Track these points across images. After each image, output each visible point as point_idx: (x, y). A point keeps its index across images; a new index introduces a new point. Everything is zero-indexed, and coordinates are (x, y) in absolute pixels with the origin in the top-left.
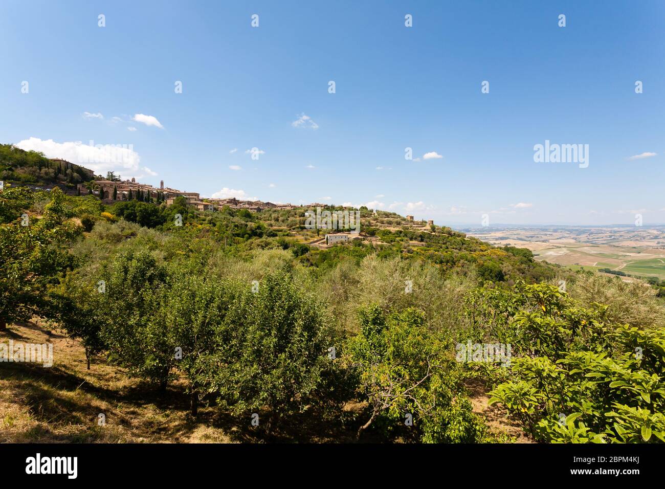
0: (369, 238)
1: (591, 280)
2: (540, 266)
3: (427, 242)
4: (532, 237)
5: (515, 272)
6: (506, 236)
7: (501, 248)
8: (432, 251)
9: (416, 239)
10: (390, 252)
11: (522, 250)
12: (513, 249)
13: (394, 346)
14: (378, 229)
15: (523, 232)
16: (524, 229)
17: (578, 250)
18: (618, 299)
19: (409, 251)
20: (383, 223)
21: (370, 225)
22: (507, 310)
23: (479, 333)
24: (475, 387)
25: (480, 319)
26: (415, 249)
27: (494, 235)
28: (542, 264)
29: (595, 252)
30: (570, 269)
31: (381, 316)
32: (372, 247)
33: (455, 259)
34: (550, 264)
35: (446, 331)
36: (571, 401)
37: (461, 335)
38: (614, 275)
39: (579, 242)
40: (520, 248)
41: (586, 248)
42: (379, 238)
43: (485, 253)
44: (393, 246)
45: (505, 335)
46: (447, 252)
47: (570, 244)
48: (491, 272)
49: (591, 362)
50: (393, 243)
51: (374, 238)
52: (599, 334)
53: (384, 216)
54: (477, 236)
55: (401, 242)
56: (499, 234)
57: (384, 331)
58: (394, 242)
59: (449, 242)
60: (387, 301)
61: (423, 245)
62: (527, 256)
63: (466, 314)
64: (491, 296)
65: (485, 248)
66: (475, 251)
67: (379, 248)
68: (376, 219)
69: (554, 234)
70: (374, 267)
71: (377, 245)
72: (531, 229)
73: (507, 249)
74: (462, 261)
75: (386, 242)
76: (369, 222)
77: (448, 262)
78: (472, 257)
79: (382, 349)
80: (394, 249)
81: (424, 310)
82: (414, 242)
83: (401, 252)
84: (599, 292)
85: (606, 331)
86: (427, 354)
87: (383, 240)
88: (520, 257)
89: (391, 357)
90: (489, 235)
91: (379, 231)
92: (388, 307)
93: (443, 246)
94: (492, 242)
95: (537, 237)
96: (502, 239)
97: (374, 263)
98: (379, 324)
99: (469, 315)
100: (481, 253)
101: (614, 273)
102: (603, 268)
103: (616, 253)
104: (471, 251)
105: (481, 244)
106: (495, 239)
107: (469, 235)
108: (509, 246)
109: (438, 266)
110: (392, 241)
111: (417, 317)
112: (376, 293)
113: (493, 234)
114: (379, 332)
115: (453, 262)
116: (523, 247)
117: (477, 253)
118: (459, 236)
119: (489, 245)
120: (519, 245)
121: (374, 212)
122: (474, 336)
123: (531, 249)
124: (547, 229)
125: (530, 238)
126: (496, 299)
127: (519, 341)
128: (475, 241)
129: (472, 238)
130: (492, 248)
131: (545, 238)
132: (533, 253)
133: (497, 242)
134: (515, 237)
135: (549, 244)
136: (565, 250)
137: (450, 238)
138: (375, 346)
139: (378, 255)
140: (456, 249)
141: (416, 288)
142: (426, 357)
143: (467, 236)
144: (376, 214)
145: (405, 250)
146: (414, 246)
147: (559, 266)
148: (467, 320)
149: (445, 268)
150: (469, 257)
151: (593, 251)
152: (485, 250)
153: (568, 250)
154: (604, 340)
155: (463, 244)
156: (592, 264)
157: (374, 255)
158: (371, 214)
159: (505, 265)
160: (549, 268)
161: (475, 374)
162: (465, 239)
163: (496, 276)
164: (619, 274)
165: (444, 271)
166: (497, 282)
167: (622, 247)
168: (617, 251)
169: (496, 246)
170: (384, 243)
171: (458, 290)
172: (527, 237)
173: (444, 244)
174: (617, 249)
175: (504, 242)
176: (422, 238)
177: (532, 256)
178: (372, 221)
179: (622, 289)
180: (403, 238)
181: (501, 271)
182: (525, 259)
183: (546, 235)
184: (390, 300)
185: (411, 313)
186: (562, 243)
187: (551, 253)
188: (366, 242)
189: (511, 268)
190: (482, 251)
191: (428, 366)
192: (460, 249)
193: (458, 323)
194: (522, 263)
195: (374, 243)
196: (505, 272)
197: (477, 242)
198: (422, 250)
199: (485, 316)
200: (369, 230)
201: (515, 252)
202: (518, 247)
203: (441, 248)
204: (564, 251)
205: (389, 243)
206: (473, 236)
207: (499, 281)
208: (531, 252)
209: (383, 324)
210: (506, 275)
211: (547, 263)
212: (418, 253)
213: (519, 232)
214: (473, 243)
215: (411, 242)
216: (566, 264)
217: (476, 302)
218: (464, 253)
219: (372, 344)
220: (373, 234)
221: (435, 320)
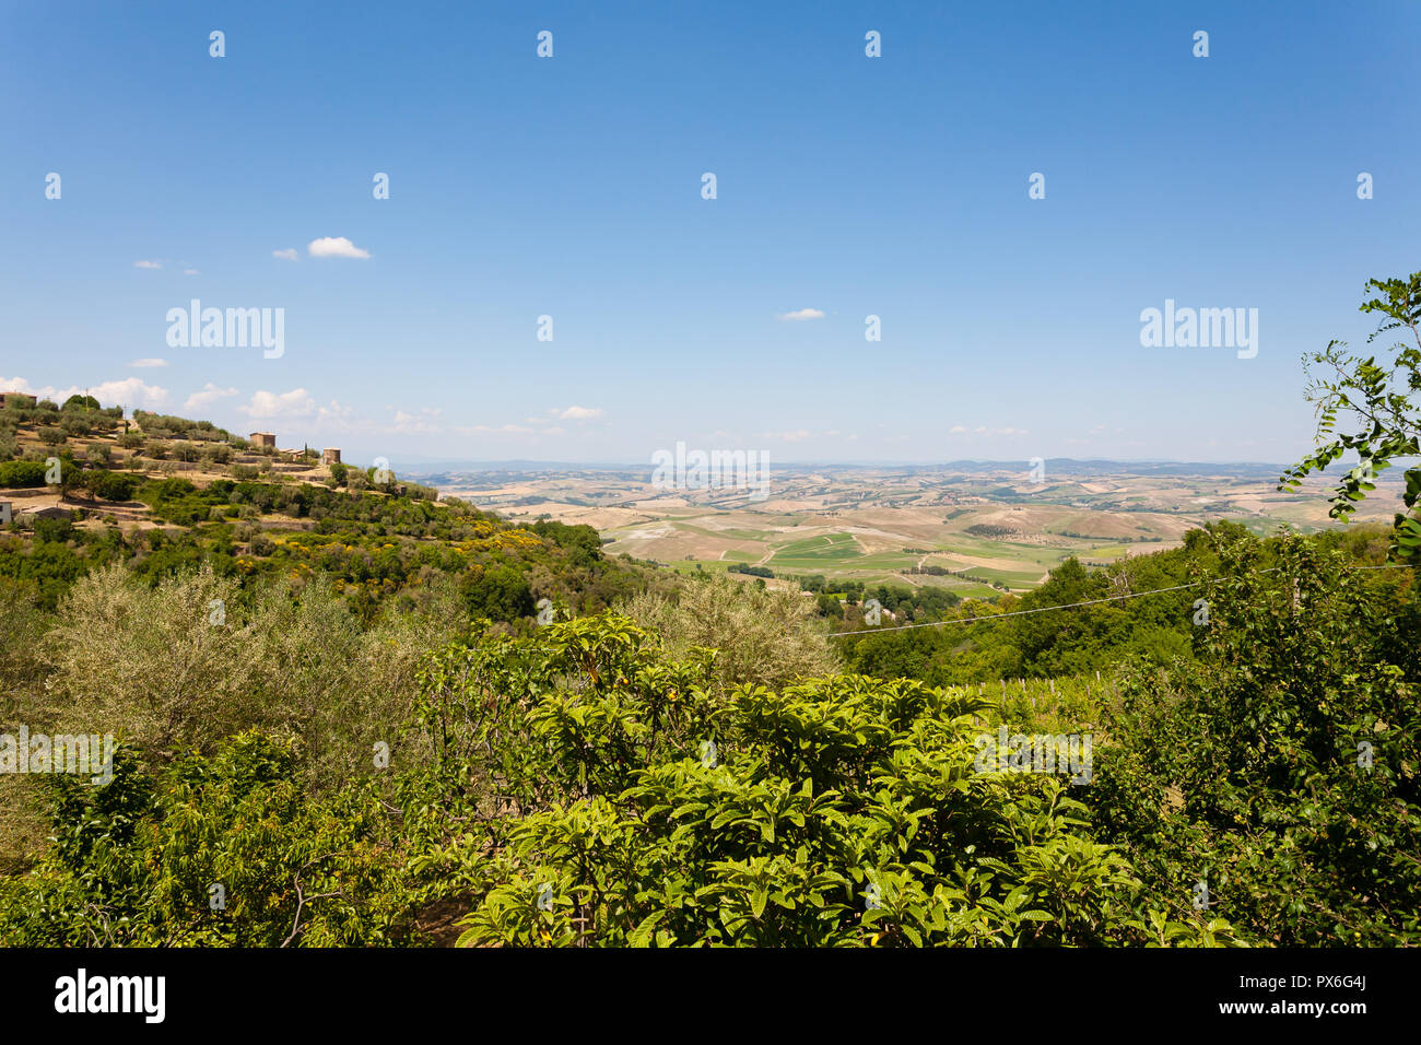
0: (106, 510)
1: (706, 593)
2: (616, 569)
3: (318, 517)
4: (599, 495)
5: (560, 589)
6: (540, 495)
7: (527, 527)
8: (334, 545)
9: (282, 508)
10: (192, 553)
11: (576, 530)
12: (556, 528)
13: (177, 870)
14: (144, 478)
15: (577, 483)
16: (584, 475)
17: (693, 523)
18: (752, 629)
19: (258, 550)
20: (163, 458)
21: (109, 461)
22: (527, 692)
23: (458, 768)
24: (448, 923)
25: (460, 730)
26: (280, 541)
27: (514, 491)
28: (621, 563)
29: (723, 528)
30: (676, 572)
31: (136, 776)
32: (118, 541)
33: (407, 565)
34: (637, 562)
35: (362, 784)
36: (645, 890)
37: (406, 783)
38: (754, 578)
39: (695, 504)
40: (573, 524)
41: (706, 519)
42: (147, 508)
43: (487, 542)
44: (202, 533)
45: (521, 760)
46: (381, 545)
47: (676, 510)
48: (501, 595)
49: (685, 781)
50: (199, 525)
51: (124, 511)
52: (703, 717)
53: (167, 432)
54: (466, 496)
55: (231, 521)
56: (523, 490)
57: (145, 828)
58: (206, 519)
59: (388, 514)
60: (165, 722)
61: (305, 527)
62: (586, 544)
63: (421, 720)
64: (487, 661)
65: (486, 530)
66: (461, 537)
67: (147, 544)
68: (133, 443)
69: (645, 486)
70: (121, 610)
71: (139, 534)
72: (598, 476)
73: (543, 528)
74: (425, 568)
75: (176, 522)
76: (106, 454)
77: (384, 573)
78: (454, 555)
79: (135, 889)
80: (206, 543)
81: (297, 730)
82: (275, 518)
83: (232, 552)
84: (721, 618)
85: (715, 706)
86: (294, 866)
87: (160, 515)
88: (574, 548)
89: (166, 909)
90: (500, 492)
91: (145, 485)
92: (167, 740)
93: (371, 526)
94: (504, 512)
95: (611, 495)
96: (531, 501)
97: (120, 597)
98: (129, 807)
99: (431, 723)
100: (478, 542)
101: (754, 572)
102: (737, 562)
103: (758, 527)
104: (450, 538)
105: (478, 516)
106: (511, 503)
107: (445, 493)
108: (546, 521)
109: (354, 589)
110: (196, 518)
111: (270, 758)
112: (119, 702)
113: (508, 489)
114: (125, 834)
115: (398, 575)
116: (580, 522)
117: (467, 543)
118: (418, 495)
119: (499, 521)
120: (570, 517)
121: (128, 416)
122: (444, 779)
123: (596, 526)
124: (630, 476)
125: (595, 499)
126: (502, 667)
127: (555, 769)
128: (461, 510)
129: (453, 502)
130: (507, 528)
131: (626, 496)
132: (602, 536)
133: (518, 511)
134: (562, 495)
135: (635, 512)
136: (666, 523)
137: (391, 502)
138: (107, 888)
139: (142, 570)
140: (409, 534)
141: (273, 666)
142: (291, 877)
143: (440, 496)
144: (134, 426)
145: (245, 545)
146: (276, 532)
147: (653, 565)
148: (426, 739)
149: (375, 593)
150: (445, 556)
151: (720, 525)
152: (489, 535)
153: (672, 525)
154: (711, 727)
155: (428, 519)
156: (716, 556)
157: (119, 570)
158: (115, 426)
159: (536, 573)
160: (634, 571)
161: (441, 887)
162: (435, 504)
163: (515, 604)
164: (765, 573)
165: (371, 601)
166: (518, 619)
167: (768, 514)
168: (761, 522)
169: (516, 522)
170: (168, 526)
171: (400, 654)
172: (588, 495)
173: (372, 520)
174: (759, 518)
175: (535, 511)
176: (303, 503)
177: (600, 544)
178: (116, 450)
179: (758, 607)
180: (238, 506)
181: (527, 589)
182: (583, 552)
183: (629, 489)
184: (177, 714)
185: (249, 749)
186: (662, 510)
187: (640, 534)
188: (93, 525)
189: (550, 578)
190: (481, 537)
191: (297, 903)
192: (420, 536)
193: (400, 750)
194: (577, 564)
195: (126, 527)
196: (537, 592)
197: (467, 514)
198: (304, 542)
199: (473, 719)
200: (108, 480)
201: (561, 536)
202: (567, 522)
203: (364, 533)
204: (665, 528)
205: (184, 523)
206: (455, 495)
207: (522, 615)
208: (596, 533)
209: (143, 804)
210: (539, 598)
211: (630, 559)
212: (288, 553)
213: (571, 481)
214: (457, 515)
215: (265, 518)
216: (669, 560)
217: (449, 683)
218: (431, 544)
219: (96, 882)
220: (121, 494)
221: (331, 755)
